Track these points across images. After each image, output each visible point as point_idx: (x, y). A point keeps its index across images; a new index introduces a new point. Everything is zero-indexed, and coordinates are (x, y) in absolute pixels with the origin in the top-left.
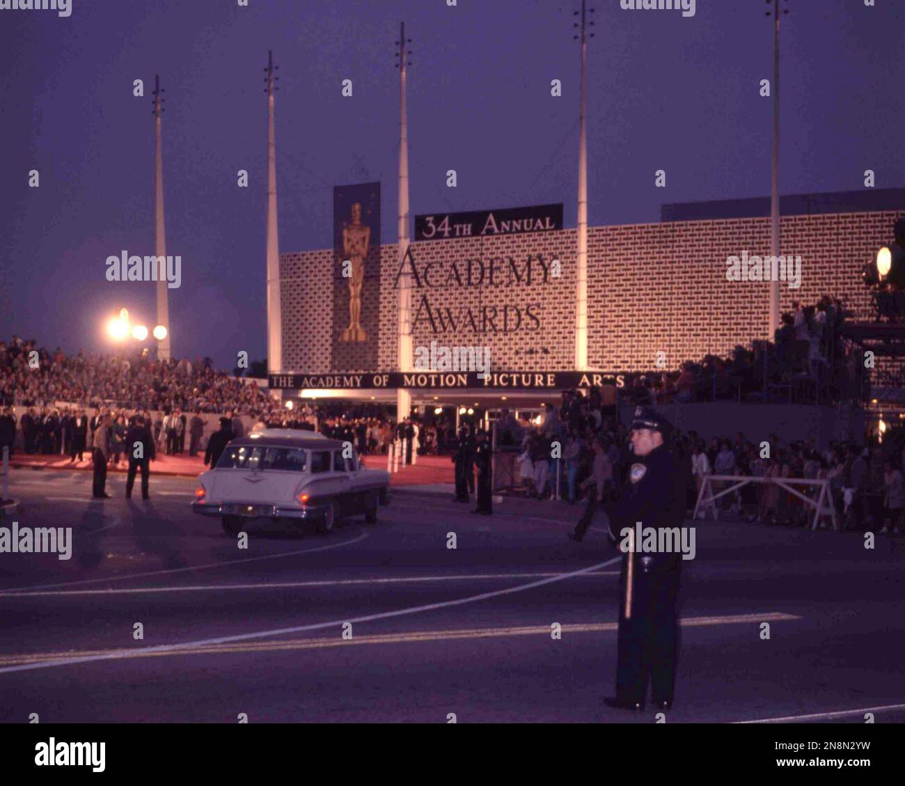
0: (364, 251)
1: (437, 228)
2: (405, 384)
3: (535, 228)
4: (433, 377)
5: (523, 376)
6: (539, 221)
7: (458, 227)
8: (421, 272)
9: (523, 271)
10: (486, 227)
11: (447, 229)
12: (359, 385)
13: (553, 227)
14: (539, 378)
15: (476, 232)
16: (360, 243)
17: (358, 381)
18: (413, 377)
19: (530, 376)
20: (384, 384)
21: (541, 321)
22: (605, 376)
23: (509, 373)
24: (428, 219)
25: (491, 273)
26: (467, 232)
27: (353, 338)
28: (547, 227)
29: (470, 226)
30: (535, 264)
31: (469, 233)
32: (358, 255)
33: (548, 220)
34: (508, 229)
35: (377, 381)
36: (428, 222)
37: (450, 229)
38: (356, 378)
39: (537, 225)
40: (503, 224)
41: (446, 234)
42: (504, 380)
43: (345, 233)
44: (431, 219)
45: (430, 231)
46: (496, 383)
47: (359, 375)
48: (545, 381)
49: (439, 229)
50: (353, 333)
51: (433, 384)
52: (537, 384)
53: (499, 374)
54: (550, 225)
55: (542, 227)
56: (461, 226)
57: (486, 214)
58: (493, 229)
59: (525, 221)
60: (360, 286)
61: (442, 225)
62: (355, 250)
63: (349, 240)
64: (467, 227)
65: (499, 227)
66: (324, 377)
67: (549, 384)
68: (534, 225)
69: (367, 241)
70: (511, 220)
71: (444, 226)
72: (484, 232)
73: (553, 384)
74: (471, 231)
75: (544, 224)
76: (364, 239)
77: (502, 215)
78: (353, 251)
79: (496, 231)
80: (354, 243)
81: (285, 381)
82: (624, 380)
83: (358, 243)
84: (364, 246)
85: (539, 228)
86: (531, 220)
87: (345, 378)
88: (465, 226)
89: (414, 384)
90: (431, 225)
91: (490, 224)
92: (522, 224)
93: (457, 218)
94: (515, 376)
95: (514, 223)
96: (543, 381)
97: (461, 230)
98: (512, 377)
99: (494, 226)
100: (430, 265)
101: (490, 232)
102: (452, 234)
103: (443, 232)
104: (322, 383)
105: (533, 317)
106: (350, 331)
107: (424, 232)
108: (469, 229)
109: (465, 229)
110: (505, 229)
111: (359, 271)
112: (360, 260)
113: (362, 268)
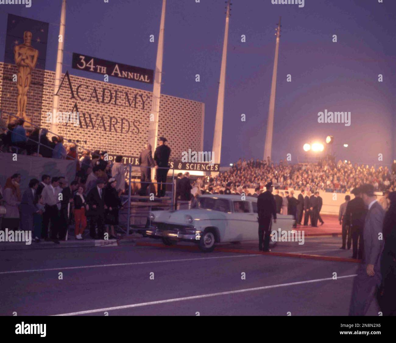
0: (33, 65)
1: (86, 64)
3: (140, 80)
5: (130, 159)
6: (142, 76)
7: (99, 67)
8: (74, 89)
9: (132, 102)
10: (114, 71)
11: (92, 67)
13: (148, 81)
15: (108, 73)
16: (30, 59)
19: (133, 159)
21: (140, 129)
24: (81, 57)
26: (104, 71)
29: (105, 68)
30: (139, 99)
31: (105, 73)
32: (28, 66)
33: (146, 77)
34: (126, 76)
36: (81, 59)
37: (94, 67)
39: (141, 78)
40: (123, 72)
41: (92, 70)
43: (17, 48)
44: (83, 57)
45: (82, 64)
49: (88, 65)
52: (136, 164)
54: (148, 80)
55: (143, 80)
56: (100, 67)
57: (115, 64)
58: (118, 74)
59: (135, 74)
61: (89, 63)
62: (24, 62)
63: (20, 54)
64: (104, 69)
65: (121, 74)
68: (139, 78)
69: (35, 60)
70: (128, 71)
71: (90, 64)
72: (113, 74)
75: (145, 79)
76: (33, 57)
77: (123, 67)
78: (22, 63)
79: (120, 75)
80: (24, 57)
82: (173, 165)
83: (27, 58)
84: (32, 62)
85: (142, 79)
86: (138, 75)
88: (102, 67)
90: (82, 61)
91: (116, 70)
92: (134, 75)
93: (98, 62)
94: (125, 158)
95: (130, 74)
97: (100, 69)
99: (119, 72)
100: (80, 86)
101: (116, 75)
102: (95, 71)
103: (90, 68)
105: (136, 127)
107: (78, 65)
108: (105, 70)
109: (102, 70)
110: (124, 75)
111: (27, 78)
112: (28, 70)
113: (29, 76)
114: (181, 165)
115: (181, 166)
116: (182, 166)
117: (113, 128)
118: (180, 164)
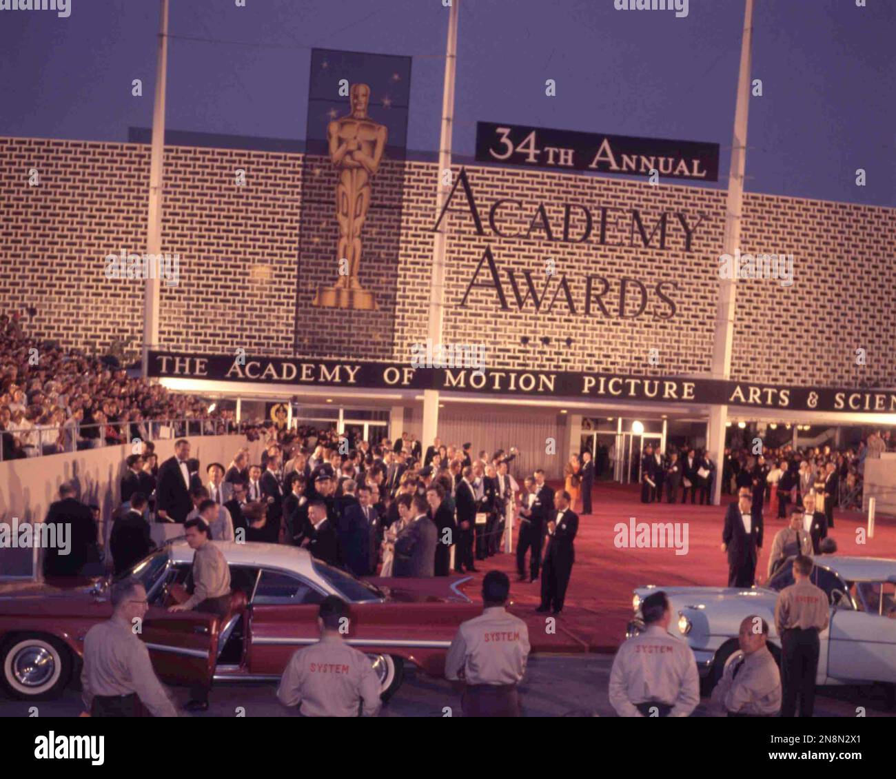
0: (373, 163)
1: (515, 146)
2: (447, 384)
3: (677, 173)
4: (497, 375)
5: (647, 383)
6: (682, 163)
7: (551, 150)
8: (483, 211)
9: (652, 234)
10: (598, 158)
11: (532, 151)
12: (352, 380)
13: (703, 175)
14: (671, 387)
15: (581, 165)
16: (366, 149)
17: (352, 374)
18: (462, 374)
19: (656, 383)
20: (406, 382)
21: (678, 306)
22: (765, 390)
23: (624, 378)
24: (500, 130)
25: (603, 230)
26: (566, 161)
27: (344, 303)
28: (695, 173)
29: (571, 152)
30: (674, 223)
31: (570, 163)
32: (361, 167)
33: (696, 163)
34: (633, 166)
35: (392, 376)
36: (501, 135)
37: (538, 152)
38: (348, 368)
39: (679, 168)
40: (625, 158)
41: (532, 159)
42: (616, 386)
43: (334, 128)
44: (507, 131)
45: (502, 149)
46: (602, 391)
47: (353, 365)
48: (680, 392)
49: (519, 149)
50: (345, 295)
51: (497, 386)
52: (666, 395)
53: (609, 378)
54: (700, 171)
55: (687, 173)
56: (556, 150)
57: (597, 138)
58: (609, 164)
59: (662, 160)
60: (361, 220)
61: (523, 143)
62: (353, 159)
63: (341, 141)
64: (566, 154)
65: (619, 162)
66: (277, 363)
67: (685, 396)
68: (674, 168)
69: (379, 150)
70: (638, 154)
71: (527, 146)
72: (594, 165)
73: (692, 397)
74: (574, 161)
75: (691, 169)
76: (373, 144)
77: (622, 145)
78: (348, 160)
79: (614, 166)
80: (352, 147)
81: (187, 365)
82: (789, 397)
83: (359, 148)
84: (373, 156)
85: (681, 172)
86: (671, 160)
87: (323, 367)
88: (562, 151)
89: (462, 385)
90: (504, 140)
91: (604, 154)
92: (657, 163)
93: (547, 137)
94: (633, 382)
95: (644, 160)
96: (676, 392)
97: (557, 157)
98: (629, 384)
99: (611, 159)
100: (498, 204)
101: (604, 168)
102: (542, 162)
103: (527, 155)
104: (273, 372)
105: (664, 299)
106: (338, 292)
107: (492, 151)
108: (570, 157)
109: (562, 157)
110: (628, 166)
111: (361, 195)
112: (363, 175)
113: (366, 191)
114: (817, 397)
115: (815, 401)
116: (819, 401)
117: (594, 306)
118: (814, 397)
